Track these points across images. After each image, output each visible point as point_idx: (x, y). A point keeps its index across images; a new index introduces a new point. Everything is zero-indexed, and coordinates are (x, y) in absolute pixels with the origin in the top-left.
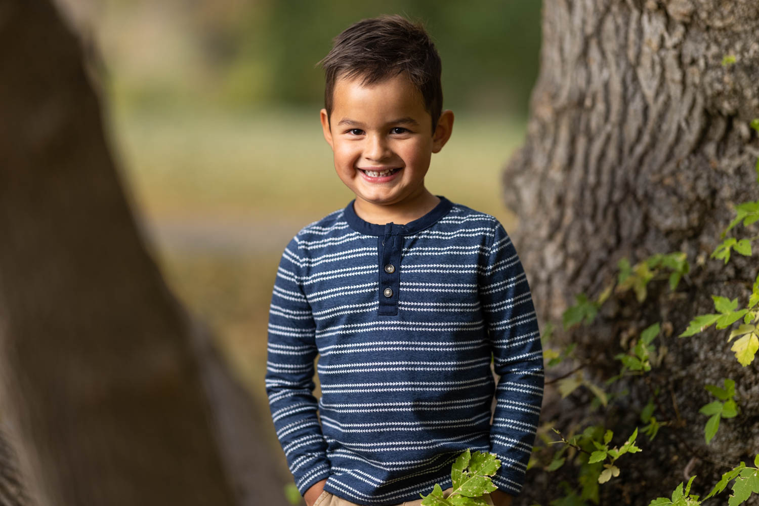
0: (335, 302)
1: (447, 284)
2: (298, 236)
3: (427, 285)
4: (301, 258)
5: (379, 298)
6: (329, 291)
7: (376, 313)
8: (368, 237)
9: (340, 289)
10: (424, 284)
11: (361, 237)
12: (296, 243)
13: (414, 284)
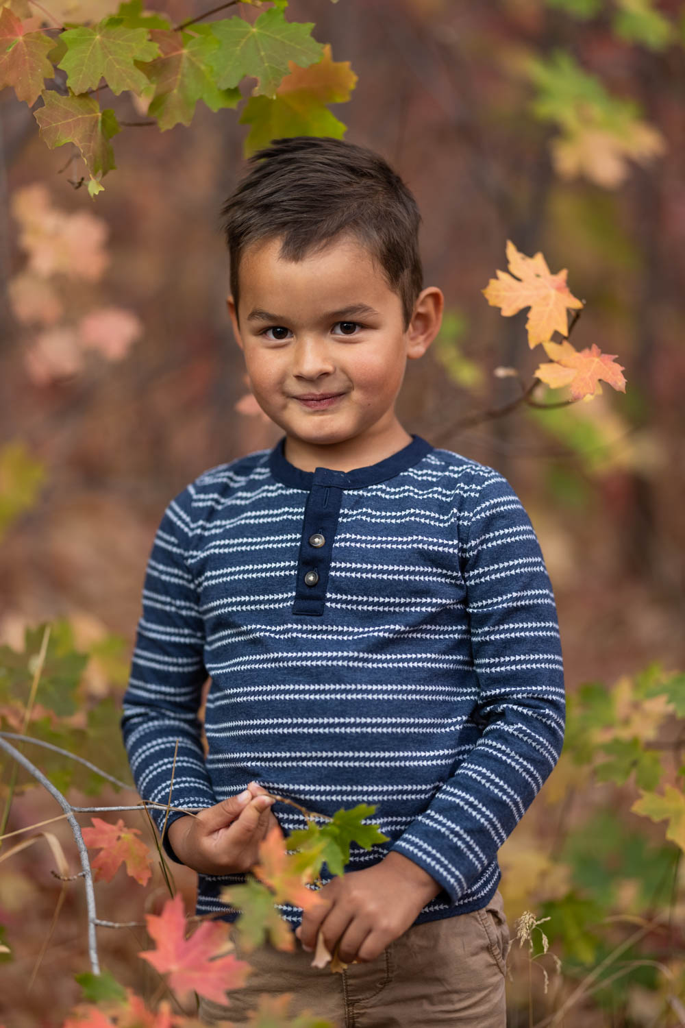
0: (227, 590)
1: (409, 566)
2: (195, 487)
3: (375, 567)
4: (194, 521)
5: (297, 586)
6: (221, 571)
7: (290, 610)
8: (295, 491)
9: (238, 569)
10: (369, 566)
11: (284, 492)
12: (190, 496)
13: (354, 565)
